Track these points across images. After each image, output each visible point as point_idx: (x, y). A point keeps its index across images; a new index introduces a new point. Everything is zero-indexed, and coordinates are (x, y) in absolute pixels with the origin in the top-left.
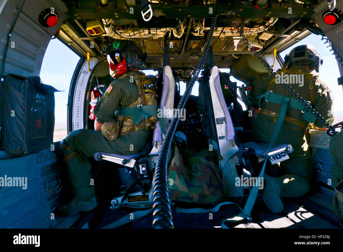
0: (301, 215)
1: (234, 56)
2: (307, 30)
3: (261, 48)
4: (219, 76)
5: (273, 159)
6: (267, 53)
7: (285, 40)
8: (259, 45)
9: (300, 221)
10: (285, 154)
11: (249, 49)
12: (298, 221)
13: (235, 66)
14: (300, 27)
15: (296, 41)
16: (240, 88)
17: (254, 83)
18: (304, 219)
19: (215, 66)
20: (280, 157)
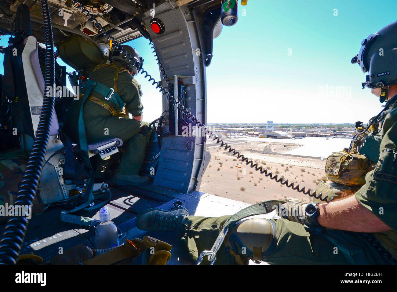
0: (129, 201)
1: (62, 32)
2: (139, 31)
3: (96, 33)
4: (38, 50)
5: (103, 153)
6: (103, 42)
7: (120, 33)
8: (93, 29)
9: (129, 206)
10: (115, 148)
11: (82, 30)
12: (127, 207)
13: (64, 46)
14: (133, 25)
15: (131, 38)
16: (70, 75)
17: (88, 72)
18: (132, 204)
19: (32, 35)
20: (110, 151)
